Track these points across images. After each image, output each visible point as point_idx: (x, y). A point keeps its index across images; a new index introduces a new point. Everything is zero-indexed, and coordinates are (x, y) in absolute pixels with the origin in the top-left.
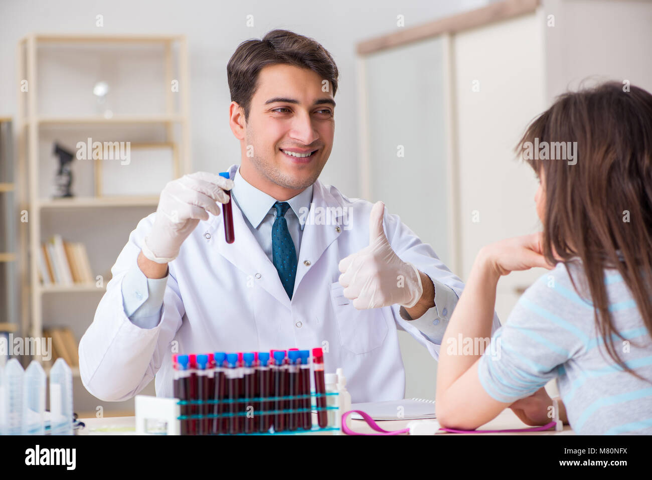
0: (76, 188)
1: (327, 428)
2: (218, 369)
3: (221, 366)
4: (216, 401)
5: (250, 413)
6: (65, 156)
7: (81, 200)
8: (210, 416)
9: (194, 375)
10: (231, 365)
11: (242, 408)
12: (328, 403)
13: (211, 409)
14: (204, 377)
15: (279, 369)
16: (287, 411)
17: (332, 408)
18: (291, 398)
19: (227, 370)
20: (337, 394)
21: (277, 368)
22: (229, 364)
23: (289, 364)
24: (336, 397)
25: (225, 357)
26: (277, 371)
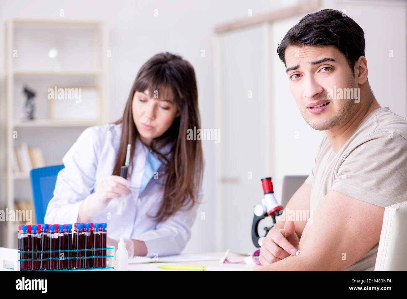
0: (37, 114)
1: (106, 267)
2: (43, 233)
3: (45, 232)
4: (42, 251)
5: (62, 258)
6: (30, 94)
7: (40, 121)
8: (38, 259)
9: (30, 236)
10: (51, 231)
11: (57, 255)
12: (107, 253)
13: (39, 256)
14: (35, 238)
15: (79, 234)
16: (83, 257)
17: (110, 256)
18: (86, 250)
19: (49, 234)
20: (113, 248)
21: (78, 233)
22: (50, 231)
23: (85, 231)
24: (112, 250)
25: (48, 227)
26: (78, 235)
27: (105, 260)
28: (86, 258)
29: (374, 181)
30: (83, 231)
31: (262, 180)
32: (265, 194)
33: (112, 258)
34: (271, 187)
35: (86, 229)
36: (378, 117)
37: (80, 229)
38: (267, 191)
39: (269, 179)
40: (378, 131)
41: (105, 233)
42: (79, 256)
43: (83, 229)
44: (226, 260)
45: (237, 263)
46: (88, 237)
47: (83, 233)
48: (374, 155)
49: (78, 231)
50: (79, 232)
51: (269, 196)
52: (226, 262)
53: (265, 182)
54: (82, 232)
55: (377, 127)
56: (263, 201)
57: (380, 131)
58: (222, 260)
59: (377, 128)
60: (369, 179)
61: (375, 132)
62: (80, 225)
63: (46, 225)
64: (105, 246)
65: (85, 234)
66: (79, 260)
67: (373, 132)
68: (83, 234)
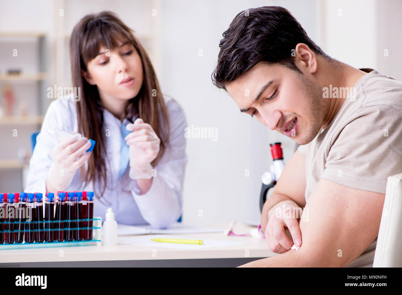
1: (93, 240)
2: (21, 203)
3: (23, 201)
8: (16, 231)
12: (94, 224)
13: (16, 227)
15: (62, 204)
16: (66, 229)
17: (96, 228)
18: (69, 221)
19: (28, 203)
20: (100, 219)
21: (60, 202)
22: (28, 200)
23: (69, 201)
24: (99, 221)
25: (26, 196)
26: (60, 204)
27: (91, 232)
28: (69, 229)
29: (367, 165)
30: (67, 200)
31: (271, 145)
32: (274, 160)
33: (98, 230)
34: (280, 153)
35: (70, 198)
36: (364, 88)
37: (62, 199)
38: (276, 157)
39: (278, 145)
40: (365, 106)
41: (91, 202)
42: (61, 228)
43: (67, 198)
44: (231, 233)
45: (243, 235)
46: (71, 206)
47: (67, 202)
48: (364, 135)
49: (60, 200)
50: (62, 201)
51: (278, 163)
52: (231, 234)
53: (274, 147)
54: (64, 201)
55: (364, 100)
56: (272, 168)
57: (368, 105)
58: (227, 232)
59: (365, 102)
60: (362, 164)
61: (362, 107)
62: (63, 194)
63: (25, 193)
64: (91, 217)
65: (68, 204)
66: (61, 232)
67: (360, 108)
68: (66, 204)
